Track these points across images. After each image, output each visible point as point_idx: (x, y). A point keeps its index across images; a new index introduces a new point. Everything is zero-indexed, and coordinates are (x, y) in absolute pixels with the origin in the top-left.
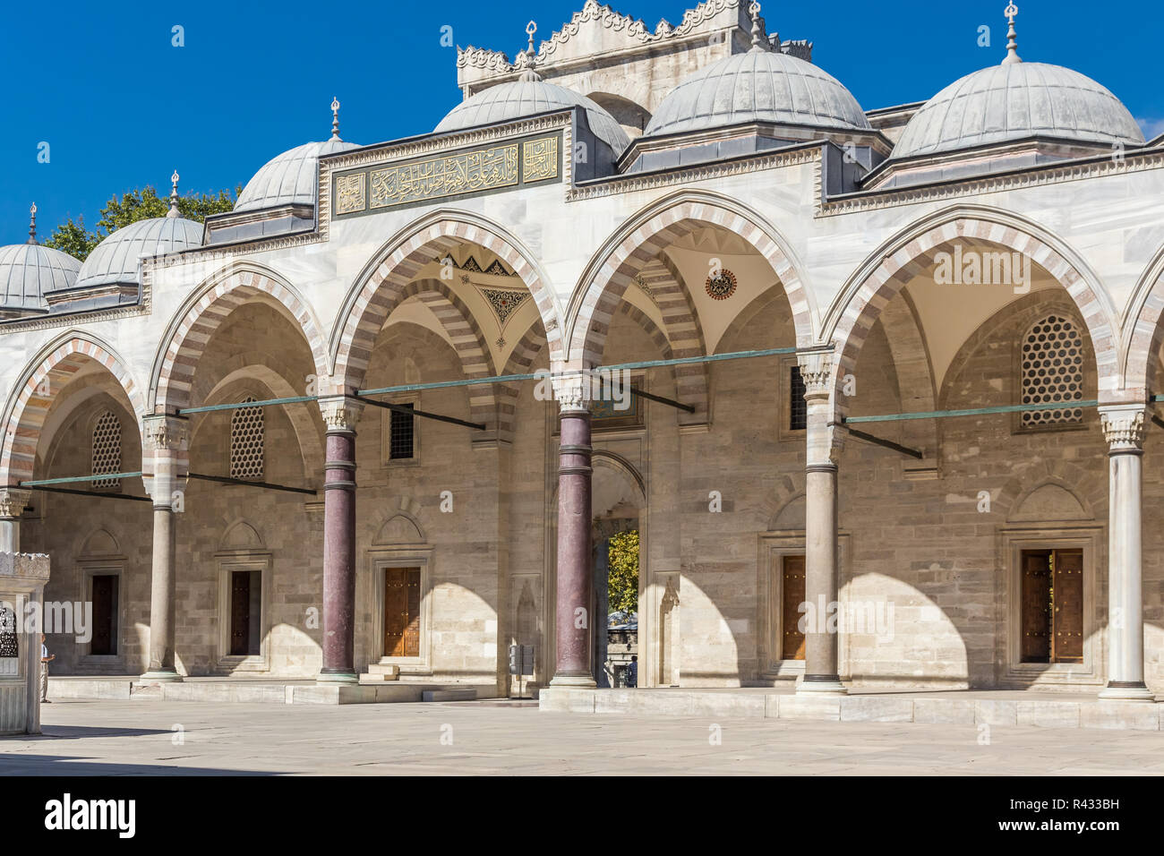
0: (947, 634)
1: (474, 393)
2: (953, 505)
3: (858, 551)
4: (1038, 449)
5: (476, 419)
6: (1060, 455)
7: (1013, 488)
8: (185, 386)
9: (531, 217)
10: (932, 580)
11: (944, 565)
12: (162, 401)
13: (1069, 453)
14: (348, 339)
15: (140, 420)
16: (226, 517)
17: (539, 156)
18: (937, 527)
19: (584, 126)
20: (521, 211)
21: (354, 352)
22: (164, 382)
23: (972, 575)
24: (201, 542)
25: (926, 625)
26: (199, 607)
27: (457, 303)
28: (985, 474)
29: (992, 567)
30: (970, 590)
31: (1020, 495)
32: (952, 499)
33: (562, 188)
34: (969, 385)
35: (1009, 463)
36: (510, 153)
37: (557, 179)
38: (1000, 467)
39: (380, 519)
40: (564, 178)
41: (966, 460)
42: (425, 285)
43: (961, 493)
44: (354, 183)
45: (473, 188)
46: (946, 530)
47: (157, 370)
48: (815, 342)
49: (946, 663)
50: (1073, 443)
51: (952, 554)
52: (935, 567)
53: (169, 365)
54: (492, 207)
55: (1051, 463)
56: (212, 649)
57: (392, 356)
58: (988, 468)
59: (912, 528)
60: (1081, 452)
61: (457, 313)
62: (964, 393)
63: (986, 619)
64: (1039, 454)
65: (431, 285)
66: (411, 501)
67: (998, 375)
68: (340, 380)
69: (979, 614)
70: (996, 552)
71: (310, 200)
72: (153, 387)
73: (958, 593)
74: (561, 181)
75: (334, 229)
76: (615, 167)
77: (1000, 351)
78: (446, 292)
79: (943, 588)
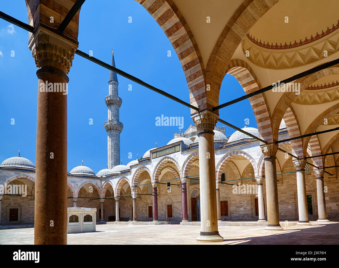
1: (177, 180)
3: (231, 200)
5: (178, 184)
8: (137, 182)
9: (177, 156)
10: (242, 204)
11: (243, 202)
12: (133, 185)
14: (155, 175)
15: (131, 187)
16: (148, 199)
17: (178, 148)
18: (242, 196)
19: (183, 143)
20: (175, 156)
21: (156, 177)
22: (133, 182)
23: (248, 203)
24: (145, 203)
25: (241, 211)
26: (145, 211)
27: (173, 168)
29: (250, 202)
33: (180, 152)
34: (246, 175)
36: (174, 148)
39: (166, 198)
42: (168, 166)
44: (155, 154)
45: (169, 153)
46: (244, 196)
47: (133, 181)
51: (245, 200)
52: (242, 202)
53: (134, 180)
54: (171, 156)
56: (146, 217)
57: (167, 176)
59: (239, 196)
61: (173, 170)
65: (169, 166)
66: (170, 196)
68: (154, 181)
69: (249, 209)
70: (251, 199)
71: (149, 157)
72: (132, 183)
73: (246, 206)
75: (153, 160)
76: (189, 148)
78: (171, 167)
79: (243, 205)
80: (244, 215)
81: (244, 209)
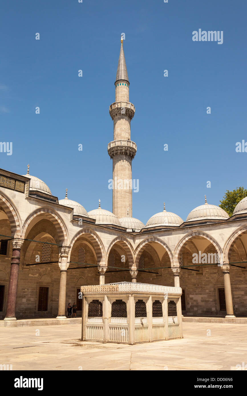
0: (27, 305)
2: (30, 277)
4: (45, 267)
6: (48, 269)
7: (40, 274)
9: (17, 198)
10: (25, 293)
11: (28, 289)
13: (49, 269)
17: (20, 185)
18: (27, 281)
20: (14, 196)
23: (32, 292)
28: (36, 271)
29: (35, 290)
30: (32, 295)
31: (41, 276)
32: (30, 275)
33: (24, 195)
34: (35, 252)
35: (40, 269)
36: (13, 181)
37: (23, 193)
38: (39, 270)
40: (25, 192)
41: (33, 267)
43: (32, 274)
48: (68, 245)
49: (26, 311)
50: (50, 267)
51: (29, 287)
52: (26, 290)
55: (46, 270)
58: (36, 269)
60: (51, 269)
62: (34, 253)
63: (34, 302)
64: (45, 268)
67: (39, 251)
69: (33, 300)
73: (30, 296)
74: (24, 193)
77: (40, 246)
79: (27, 295)
80: (26, 309)
81: (26, 301)
